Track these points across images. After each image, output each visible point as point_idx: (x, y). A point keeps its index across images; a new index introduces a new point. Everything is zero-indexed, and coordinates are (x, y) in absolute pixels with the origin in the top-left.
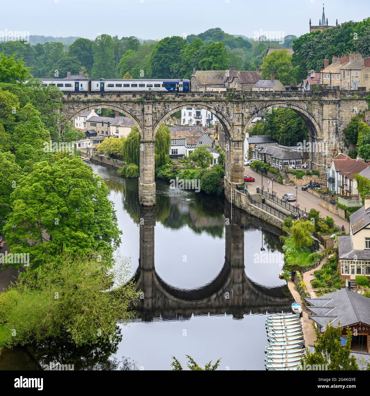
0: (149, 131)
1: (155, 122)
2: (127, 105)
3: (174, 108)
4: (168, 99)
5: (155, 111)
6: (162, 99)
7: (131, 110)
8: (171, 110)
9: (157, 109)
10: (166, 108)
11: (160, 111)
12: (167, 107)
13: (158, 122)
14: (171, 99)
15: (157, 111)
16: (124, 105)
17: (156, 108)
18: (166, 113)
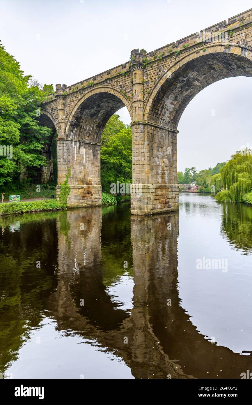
0: (137, 108)
1: (147, 95)
2: (117, 81)
3: (171, 66)
4: (162, 55)
5: (146, 80)
6: (155, 58)
7: (121, 86)
8: (166, 71)
9: (149, 76)
10: (160, 71)
11: (153, 78)
12: (162, 69)
13: (150, 94)
14: (166, 54)
15: (149, 79)
16: (115, 82)
17: (147, 75)
18: (160, 79)
